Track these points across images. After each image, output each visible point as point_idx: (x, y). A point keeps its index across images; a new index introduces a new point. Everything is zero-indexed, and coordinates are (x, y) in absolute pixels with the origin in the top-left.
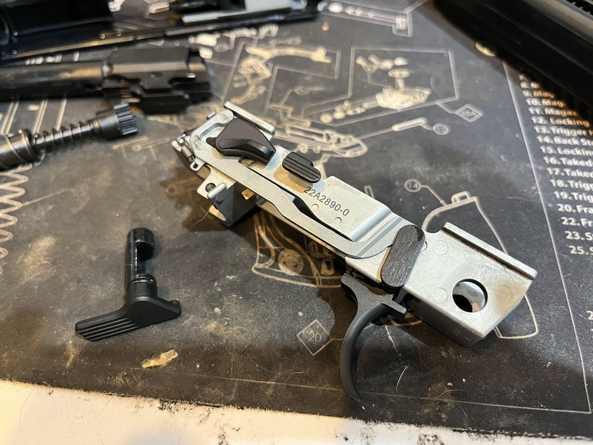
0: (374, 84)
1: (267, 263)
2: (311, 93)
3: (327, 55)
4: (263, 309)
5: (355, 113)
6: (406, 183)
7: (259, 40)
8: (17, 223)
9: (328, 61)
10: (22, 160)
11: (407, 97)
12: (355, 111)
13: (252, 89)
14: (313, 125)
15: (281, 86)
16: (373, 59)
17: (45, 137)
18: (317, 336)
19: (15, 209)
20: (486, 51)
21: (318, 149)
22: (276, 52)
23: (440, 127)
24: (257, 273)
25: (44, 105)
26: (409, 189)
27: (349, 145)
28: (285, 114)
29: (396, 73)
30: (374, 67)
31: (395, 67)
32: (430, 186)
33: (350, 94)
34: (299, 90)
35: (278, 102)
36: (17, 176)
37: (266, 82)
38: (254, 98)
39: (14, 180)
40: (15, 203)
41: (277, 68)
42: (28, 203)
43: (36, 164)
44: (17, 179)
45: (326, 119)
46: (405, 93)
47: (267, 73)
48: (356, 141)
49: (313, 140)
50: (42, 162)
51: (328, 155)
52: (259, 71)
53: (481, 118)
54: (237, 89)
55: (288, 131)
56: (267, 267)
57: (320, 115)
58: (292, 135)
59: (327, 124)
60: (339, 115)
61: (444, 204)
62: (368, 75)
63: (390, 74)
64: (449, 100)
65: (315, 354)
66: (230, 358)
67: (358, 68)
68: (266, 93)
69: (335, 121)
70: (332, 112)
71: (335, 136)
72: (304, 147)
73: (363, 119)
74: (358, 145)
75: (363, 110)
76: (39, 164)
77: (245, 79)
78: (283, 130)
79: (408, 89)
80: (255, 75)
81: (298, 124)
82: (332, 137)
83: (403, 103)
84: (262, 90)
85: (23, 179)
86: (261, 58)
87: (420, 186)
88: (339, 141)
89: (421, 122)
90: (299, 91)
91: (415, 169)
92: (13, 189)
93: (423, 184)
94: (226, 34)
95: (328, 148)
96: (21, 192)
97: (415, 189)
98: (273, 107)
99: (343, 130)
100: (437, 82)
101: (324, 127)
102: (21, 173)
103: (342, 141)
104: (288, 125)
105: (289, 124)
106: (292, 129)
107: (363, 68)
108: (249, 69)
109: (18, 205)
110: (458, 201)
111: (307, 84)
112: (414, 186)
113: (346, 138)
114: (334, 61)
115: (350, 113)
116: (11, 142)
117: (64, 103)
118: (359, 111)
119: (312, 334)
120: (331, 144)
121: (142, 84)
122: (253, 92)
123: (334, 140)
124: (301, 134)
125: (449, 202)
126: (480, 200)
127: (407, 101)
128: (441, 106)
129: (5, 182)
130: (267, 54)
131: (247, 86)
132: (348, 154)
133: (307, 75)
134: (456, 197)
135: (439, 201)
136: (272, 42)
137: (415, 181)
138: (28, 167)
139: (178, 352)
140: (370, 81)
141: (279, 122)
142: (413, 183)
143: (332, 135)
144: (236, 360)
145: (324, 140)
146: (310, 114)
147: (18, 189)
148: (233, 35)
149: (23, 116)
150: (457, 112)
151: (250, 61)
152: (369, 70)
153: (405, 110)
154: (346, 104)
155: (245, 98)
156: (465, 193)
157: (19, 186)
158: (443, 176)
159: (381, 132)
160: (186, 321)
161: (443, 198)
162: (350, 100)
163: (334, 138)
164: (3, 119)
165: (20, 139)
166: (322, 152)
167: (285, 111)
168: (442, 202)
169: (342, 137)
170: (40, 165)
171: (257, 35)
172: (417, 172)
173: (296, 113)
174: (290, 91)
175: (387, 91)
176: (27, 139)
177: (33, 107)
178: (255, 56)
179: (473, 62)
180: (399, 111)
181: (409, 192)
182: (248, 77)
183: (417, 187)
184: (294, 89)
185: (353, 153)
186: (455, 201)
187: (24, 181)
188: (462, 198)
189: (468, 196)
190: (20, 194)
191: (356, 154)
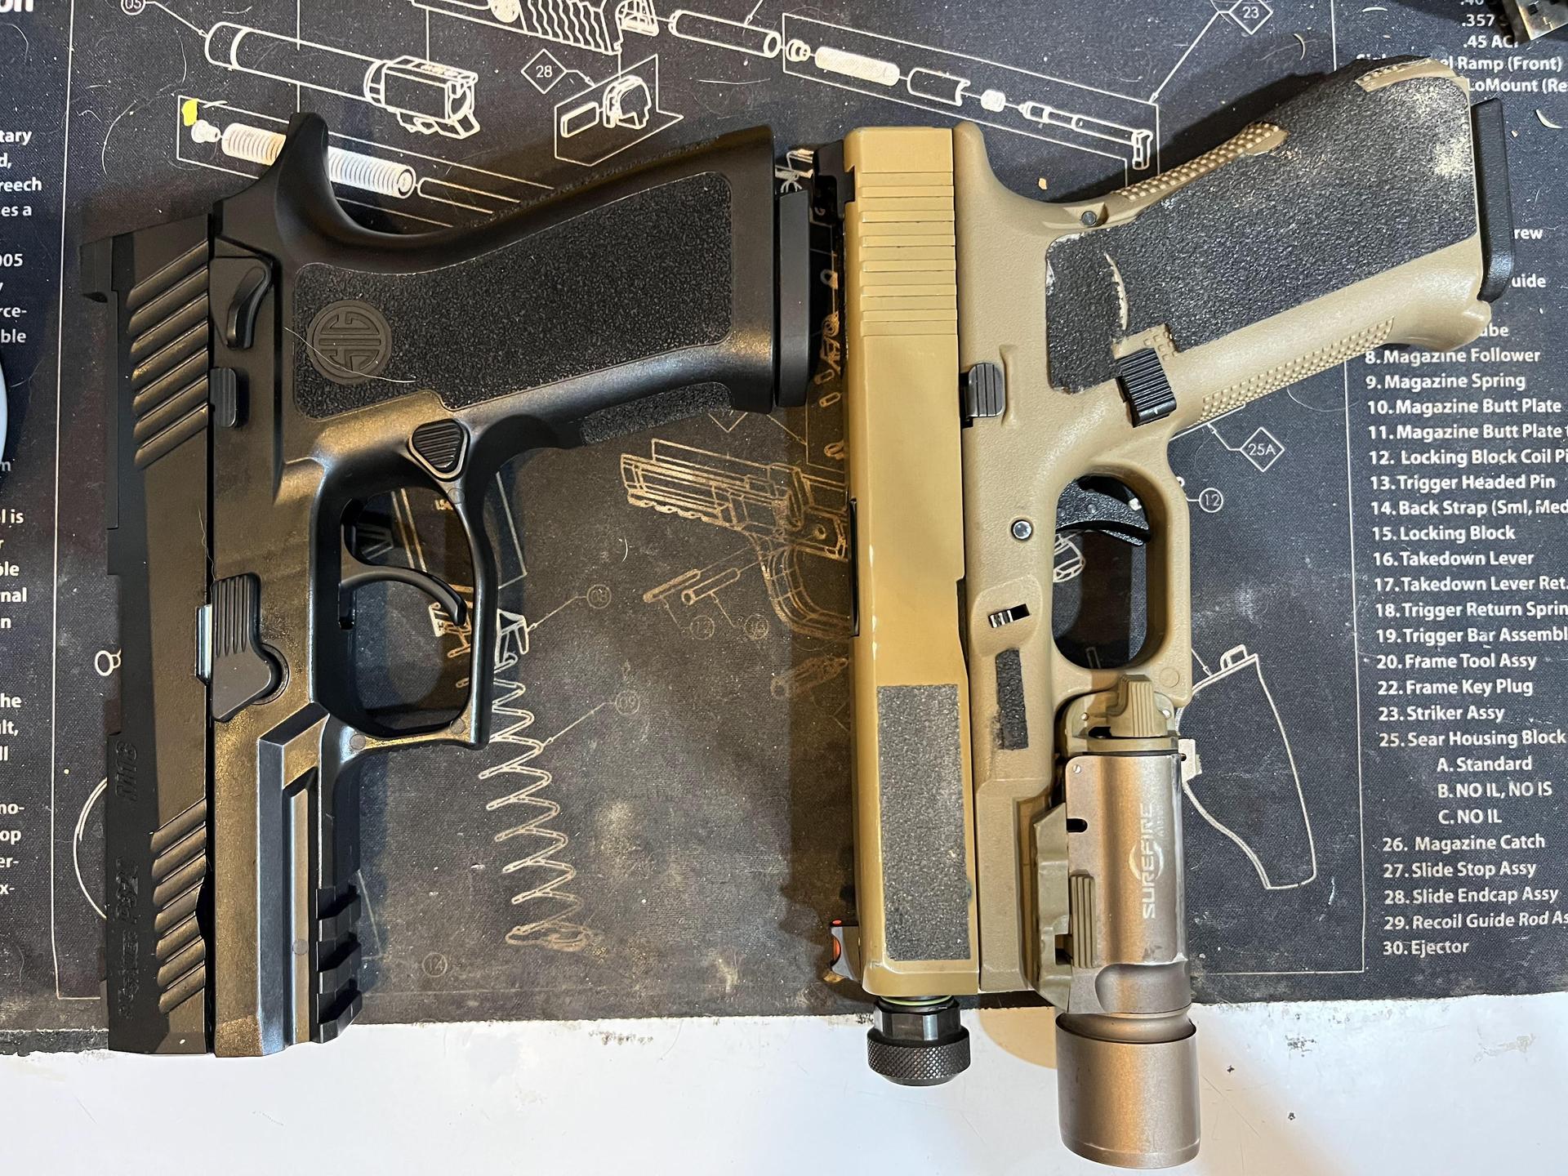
23: (1210, 493)
40: (530, 742)
42: (550, 740)
61: (1209, 673)
92: (509, 712)
96: (528, 717)
109: (538, 747)
110: (1231, 665)
126: (1263, 659)
128: (1215, 430)
134: (1227, 656)
135: (1202, 668)
150: (1242, 447)
156: (1241, 648)
157: (517, 704)
168: (1205, 668)
185: (1064, 573)
186: (1226, 666)
187: (520, 692)
188: (1237, 658)
189: (1245, 653)
190: (528, 722)
191: (1069, 574)
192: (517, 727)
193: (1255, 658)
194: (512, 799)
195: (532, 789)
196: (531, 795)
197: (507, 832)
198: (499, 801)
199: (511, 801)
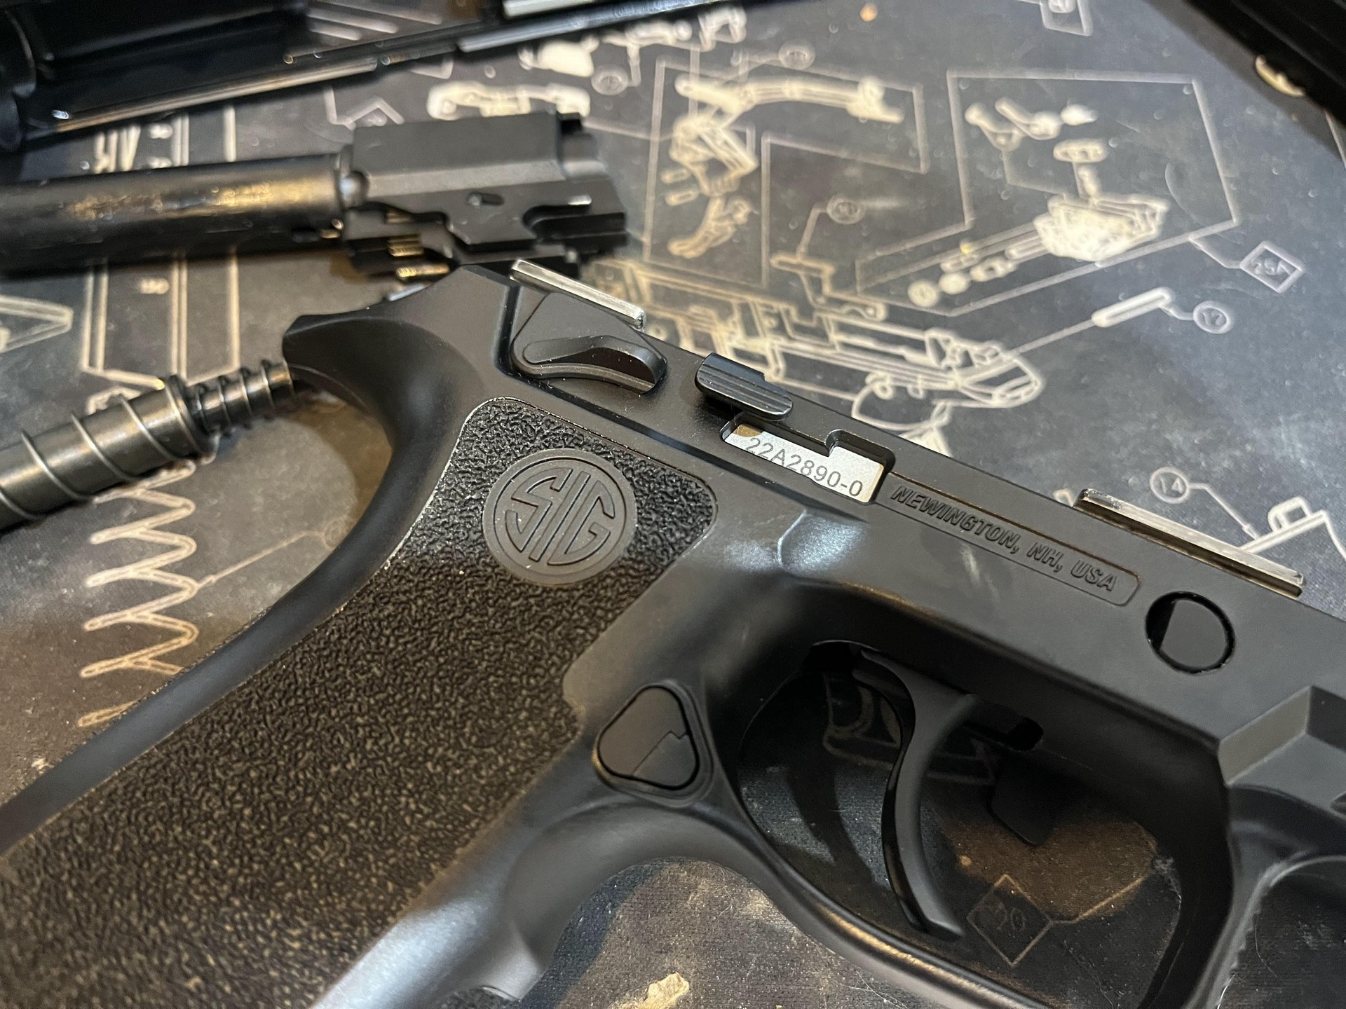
0: (1023, 185)
1: (858, 724)
2: (869, 218)
3: (890, 99)
4: (872, 851)
5: (992, 276)
6: (1153, 477)
7: (703, 55)
8: (197, 640)
9: (894, 117)
10: (169, 457)
11: (1112, 223)
12: (991, 269)
13: (715, 208)
14: (895, 316)
15: (789, 196)
16: (1005, 108)
17: (224, 390)
18: (1014, 917)
19: (184, 596)
20: (1280, 82)
21: (919, 386)
22: (754, 93)
23: (1210, 311)
24: (837, 752)
25: (180, 277)
26: (1162, 493)
27: (994, 372)
28: (817, 284)
29: (1072, 152)
30: (1016, 132)
31: (1068, 133)
32: (1214, 487)
33: (969, 219)
34: (835, 208)
35: (791, 249)
36: (164, 499)
37: (747, 187)
38: (726, 238)
39: (157, 510)
40: (179, 580)
41: (767, 141)
42: (212, 579)
43: (205, 462)
44: (166, 509)
45: (923, 296)
46: (1106, 212)
47: (745, 160)
48: (1010, 359)
49: (901, 358)
50: (218, 453)
51: (950, 404)
52: (723, 155)
53: (1302, 280)
54: (677, 208)
55: (836, 337)
56: (858, 735)
57: (906, 282)
58: (846, 346)
59: (928, 311)
60: (954, 283)
61: (1254, 535)
62: (1005, 159)
63: (1058, 153)
64: (1217, 229)
65: (1015, 963)
66: (817, 985)
67: (976, 138)
68: (753, 219)
69: (947, 300)
70: (935, 275)
71: (956, 346)
72: (882, 379)
73: (1015, 293)
74: (1016, 372)
75: (1010, 267)
76: (213, 458)
77: (693, 180)
78: (819, 334)
79: (1112, 201)
80: (716, 167)
81: (854, 313)
82: (948, 349)
83: (1105, 242)
84: (742, 212)
85: (182, 508)
86: (720, 113)
87: (1189, 486)
88: (967, 362)
89: (1159, 298)
90: (837, 210)
91: (1168, 437)
92: (160, 538)
93: (1193, 480)
94: (615, 40)
95: (946, 383)
96: (187, 547)
97: (1178, 495)
98: (781, 263)
99: (971, 329)
100: (1179, 175)
101: (922, 320)
102: (172, 489)
103: (975, 360)
104: (831, 318)
105: (834, 313)
106: (844, 328)
107: (987, 134)
108: (694, 147)
109: (188, 588)
110: (1286, 525)
111: (855, 192)
112: (1174, 487)
113: (984, 351)
114: (909, 115)
115: (980, 274)
116: (139, 416)
117: (233, 270)
118: (1002, 268)
119: (1002, 912)
120: (949, 369)
121: (452, 228)
122: (720, 219)
123: (954, 358)
124: (869, 344)
125: (1264, 529)
126: (1335, 519)
127: (1116, 235)
128: (1201, 246)
129: (134, 518)
130: (735, 101)
131: (704, 201)
132: (999, 399)
133: (847, 162)
134: (1278, 512)
135: (1240, 527)
136: (742, 63)
137: (1175, 471)
138: (187, 471)
139: (687, 979)
140: (1010, 175)
141: (806, 310)
142: (1171, 479)
143: (947, 341)
144: (830, 988)
145: (930, 358)
146: (882, 280)
147: (176, 539)
148: (632, 42)
149: (132, 314)
150: (1243, 266)
151: (693, 124)
152: (1002, 140)
153: (1112, 263)
154: (966, 249)
155: (705, 239)
156: (1298, 502)
157: (175, 528)
158: (1238, 453)
159: (1067, 332)
160: (692, 895)
161: (1247, 519)
162: (973, 236)
163: (954, 351)
164: (77, 323)
165: (165, 405)
166: (931, 394)
167: (815, 275)
168: (1246, 528)
169: (974, 349)
170: (213, 462)
171: (696, 37)
172: (1175, 446)
173: (844, 280)
174: (815, 213)
175: (1059, 208)
176: (181, 403)
177: (152, 286)
178: (702, 106)
179: (1257, 113)
180: (1099, 266)
181: (1167, 503)
182: (699, 171)
183: (1180, 489)
184: (825, 206)
185: (1009, 395)
186: (1280, 526)
187: (184, 513)
188: (1296, 515)
189: (1306, 510)
190: (183, 554)
191: (1017, 398)
192: (165, 559)
193: (1323, 517)
194: (125, 662)
195: (161, 649)
196: (159, 658)
197: (102, 712)
198: (103, 664)
199: (122, 666)
